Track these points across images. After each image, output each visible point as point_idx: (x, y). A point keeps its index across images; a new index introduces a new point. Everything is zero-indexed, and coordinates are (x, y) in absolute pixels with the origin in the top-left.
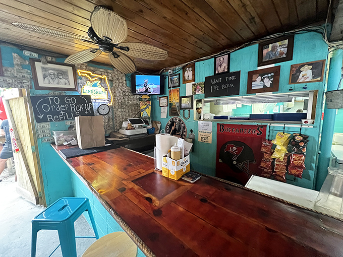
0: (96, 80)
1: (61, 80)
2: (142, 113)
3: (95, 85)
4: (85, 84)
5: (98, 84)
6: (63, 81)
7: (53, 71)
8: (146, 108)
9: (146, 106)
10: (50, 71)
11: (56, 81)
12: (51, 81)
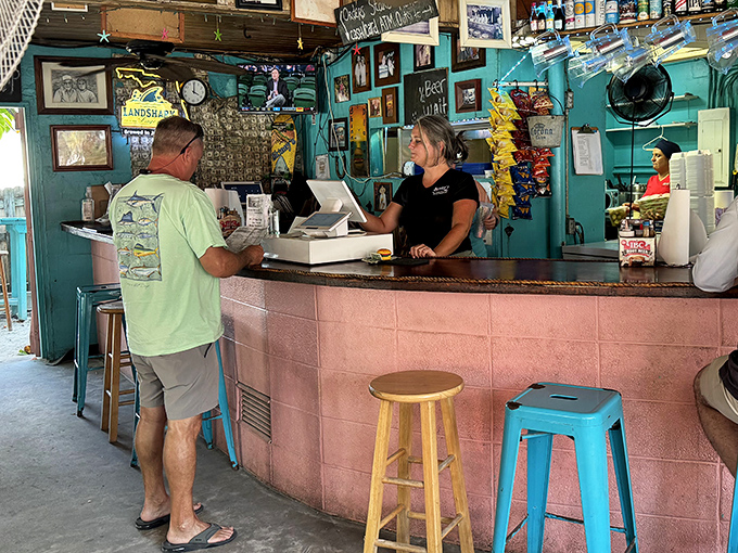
0: (152, 85)
1: (82, 93)
2: (273, 163)
3: (150, 98)
4: (128, 97)
5: (157, 94)
6: (87, 94)
7: (69, 77)
8: (282, 151)
9: (284, 144)
10: (64, 78)
11: (74, 96)
12: (66, 96)
